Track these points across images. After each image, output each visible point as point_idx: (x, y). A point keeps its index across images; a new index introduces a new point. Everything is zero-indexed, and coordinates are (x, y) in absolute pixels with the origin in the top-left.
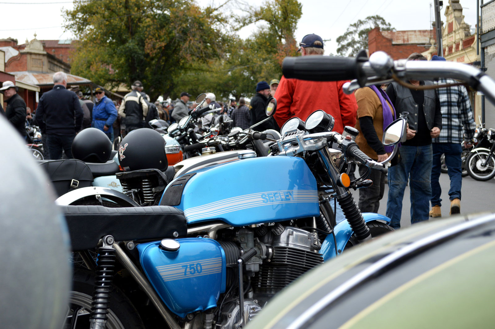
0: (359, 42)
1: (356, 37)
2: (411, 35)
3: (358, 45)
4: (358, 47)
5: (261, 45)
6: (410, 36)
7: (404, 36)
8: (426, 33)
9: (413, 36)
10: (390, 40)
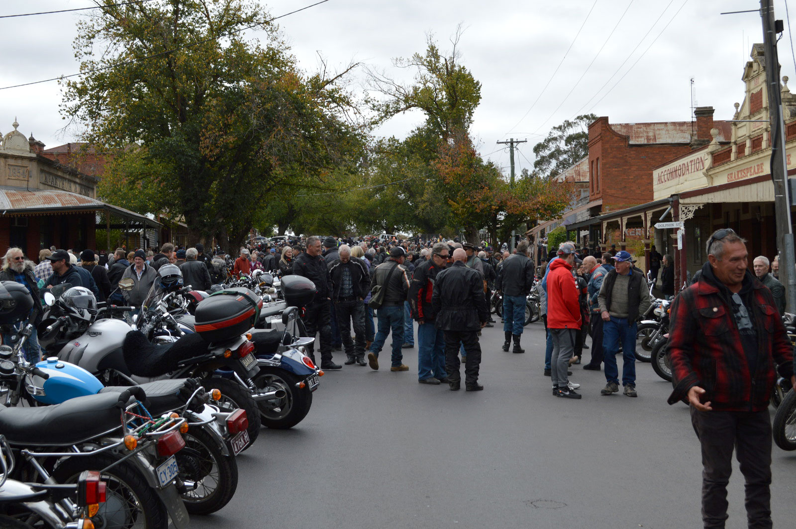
0: (565, 152)
1: (562, 145)
2: (659, 129)
3: (565, 156)
4: (565, 160)
5: (414, 147)
6: (657, 132)
7: (648, 132)
8: (685, 127)
9: (663, 132)
10: (626, 138)
